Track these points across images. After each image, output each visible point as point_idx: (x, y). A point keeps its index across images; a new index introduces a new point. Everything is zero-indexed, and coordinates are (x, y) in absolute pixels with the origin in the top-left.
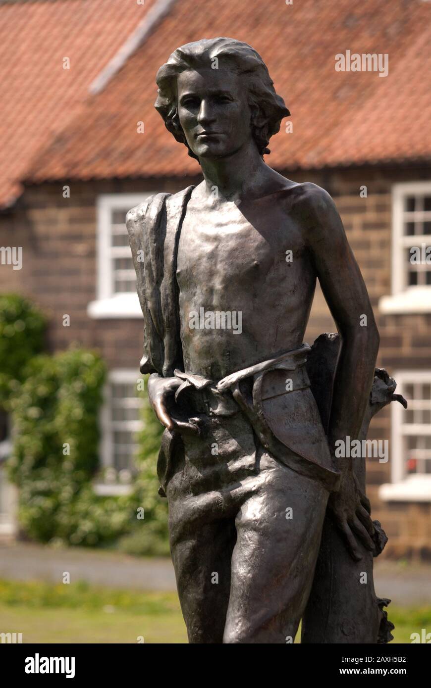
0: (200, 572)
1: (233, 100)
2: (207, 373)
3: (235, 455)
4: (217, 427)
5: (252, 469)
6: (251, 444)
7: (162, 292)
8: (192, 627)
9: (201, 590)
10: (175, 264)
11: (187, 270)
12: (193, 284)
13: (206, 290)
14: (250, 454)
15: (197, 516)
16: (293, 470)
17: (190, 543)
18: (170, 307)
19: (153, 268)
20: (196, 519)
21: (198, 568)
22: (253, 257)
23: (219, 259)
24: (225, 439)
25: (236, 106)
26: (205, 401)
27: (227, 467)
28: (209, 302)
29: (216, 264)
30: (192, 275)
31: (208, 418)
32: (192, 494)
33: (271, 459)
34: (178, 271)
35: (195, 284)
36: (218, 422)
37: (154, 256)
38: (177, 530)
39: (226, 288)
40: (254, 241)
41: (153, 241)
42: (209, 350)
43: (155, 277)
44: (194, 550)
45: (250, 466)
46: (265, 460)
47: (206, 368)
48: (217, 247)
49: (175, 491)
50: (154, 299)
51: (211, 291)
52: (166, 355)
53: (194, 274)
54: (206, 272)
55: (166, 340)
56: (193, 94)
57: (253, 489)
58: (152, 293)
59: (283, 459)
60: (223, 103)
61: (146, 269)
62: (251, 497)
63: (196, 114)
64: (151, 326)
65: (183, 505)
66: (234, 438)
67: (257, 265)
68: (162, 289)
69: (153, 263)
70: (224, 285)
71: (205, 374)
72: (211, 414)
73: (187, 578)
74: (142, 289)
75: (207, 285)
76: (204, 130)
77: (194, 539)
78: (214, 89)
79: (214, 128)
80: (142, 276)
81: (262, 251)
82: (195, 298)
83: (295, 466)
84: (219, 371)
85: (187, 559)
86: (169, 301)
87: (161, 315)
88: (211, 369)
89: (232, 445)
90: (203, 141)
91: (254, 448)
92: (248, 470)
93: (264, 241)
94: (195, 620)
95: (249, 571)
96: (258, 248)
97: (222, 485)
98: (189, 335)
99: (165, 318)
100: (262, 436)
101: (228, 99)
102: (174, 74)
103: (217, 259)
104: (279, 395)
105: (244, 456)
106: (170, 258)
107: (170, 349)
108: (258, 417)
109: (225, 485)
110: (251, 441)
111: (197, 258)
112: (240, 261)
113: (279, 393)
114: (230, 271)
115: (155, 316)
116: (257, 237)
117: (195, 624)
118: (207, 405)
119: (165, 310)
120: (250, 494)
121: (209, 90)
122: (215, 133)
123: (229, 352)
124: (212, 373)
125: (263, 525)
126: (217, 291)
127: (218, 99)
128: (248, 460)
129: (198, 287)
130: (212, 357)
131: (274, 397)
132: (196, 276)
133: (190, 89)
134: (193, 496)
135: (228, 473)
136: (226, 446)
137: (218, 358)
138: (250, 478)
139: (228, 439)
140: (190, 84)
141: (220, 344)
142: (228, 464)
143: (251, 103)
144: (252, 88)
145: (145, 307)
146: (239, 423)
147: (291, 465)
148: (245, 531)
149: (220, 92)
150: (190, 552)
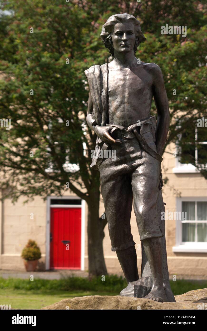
0: (116, 192)
1: (133, 34)
2: (122, 125)
3: (133, 152)
4: (126, 143)
5: (140, 156)
6: (139, 148)
7: (102, 98)
8: (112, 210)
9: (116, 198)
10: (108, 88)
11: (113, 90)
12: (116, 95)
13: (122, 97)
14: (139, 152)
15: (117, 173)
16: (153, 157)
17: (112, 182)
18: (105, 103)
19: (99, 90)
20: (116, 174)
21: (115, 190)
22: (139, 86)
23: (126, 87)
24: (129, 147)
25: (133, 36)
26: (122, 134)
27: (130, 156)
28: (123, 100)
29: (125, 88)
30: (115, 92)
31: (123, 140)
32: (114, 166)
33: (146, 153)
34: (109, 90)
35: (117, 95)
36: (127, 141)
37: (99, 85)
38: (108, 178)
39: (129, 96)
40: (139, 81)
41: (99, 80)
42: (124, 117)
43: (100, 93)
44: (114, 185)
45: (139, 155)
46: (144, 153)
47: (122, 123)
48: (125, 83)
49: (106, 165)
50: (99, 100)
51: (124, 97)
52: (103, 119)
53: (117, 91)
54: (122, 91)
55: (103, 114)
56: (121, 31)
57: (142, 163)
58: (99, 98)
59: (150, 153)
60: (130, 34)
61: (96, 90)
62: (141, 166)
63: (122, 38)
64: (98, 109)
65: (110, 169)
66: (132, 146)
67: (140, 89)
68: (102, 97)
69: (99, 88)
70: (129, 95)
71: (121, 125)
72: (124, 138)
73: (111, 194)
74: (94, 96)
75: (122, 95)
76: (124, 43)
77: (114, 181)
78: (128, 30)
79: (128, 42)
80: (94, 92)
81: (142, 84)
82: (117, 99)
83: (154, 156)
84: (127, 124)
85: (111, 188)
86: (105, 100)
87: (102, 105)
88: (124, 123)
89: (132, 149)
90: (123, 47)
91: (140, 149)
92: (139, 157)
93: (142, 81)
94: (113, 208)
95: (145, 189)
96: (140, 83)
97: (127, 162)
98: (114, 112)
99: (103, 106)
100: (143, 146)
101: (132, 33)
102: (113, 24)
103: (125, 87)
104: (146, 133)
105: (136, 152)
106: (106, 86)
107: (104, 117)
108: (142, 139)
109: (129, 162)
110: (139, 147)
111: (117, 86)
112: (134, 87)
113: (146, 132)
114: (131, 91)
115: (100, 106)
116: (139, 80)
117: (113, 209)
118: (123, 135)
119: (103, 104)
120: (140, 165)
121: (127, 30)
122: (128, 44)
123: (131, 117)
124: (124, 124)
125: (148, 175)
126: (126, 97)
127: (129, 33)
128: (138, 154)
129: (118, 96)
130: (125, 119)
131: (145, 133)
132: (117, 92)
133: (120, 29)
134: (115, 166)
135: (131, 158)
136: (130, 149)
137: (127, 119)
138: (139, 159)
139: (130, 147)
140: (120, 28)
141: (128, 115)
142: (130, 155)
143: (136, 36)
144: (138, 30)
145: (96, 102)
146: (134, 141)
147: (153, 155)
148: (141, 177)
149: (130, 31)
150: (112, 185)
